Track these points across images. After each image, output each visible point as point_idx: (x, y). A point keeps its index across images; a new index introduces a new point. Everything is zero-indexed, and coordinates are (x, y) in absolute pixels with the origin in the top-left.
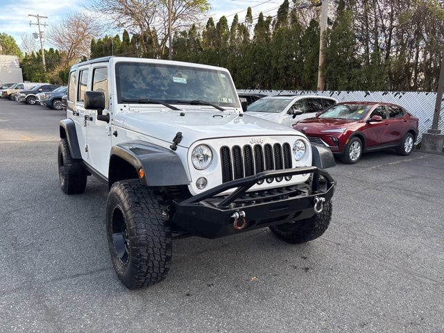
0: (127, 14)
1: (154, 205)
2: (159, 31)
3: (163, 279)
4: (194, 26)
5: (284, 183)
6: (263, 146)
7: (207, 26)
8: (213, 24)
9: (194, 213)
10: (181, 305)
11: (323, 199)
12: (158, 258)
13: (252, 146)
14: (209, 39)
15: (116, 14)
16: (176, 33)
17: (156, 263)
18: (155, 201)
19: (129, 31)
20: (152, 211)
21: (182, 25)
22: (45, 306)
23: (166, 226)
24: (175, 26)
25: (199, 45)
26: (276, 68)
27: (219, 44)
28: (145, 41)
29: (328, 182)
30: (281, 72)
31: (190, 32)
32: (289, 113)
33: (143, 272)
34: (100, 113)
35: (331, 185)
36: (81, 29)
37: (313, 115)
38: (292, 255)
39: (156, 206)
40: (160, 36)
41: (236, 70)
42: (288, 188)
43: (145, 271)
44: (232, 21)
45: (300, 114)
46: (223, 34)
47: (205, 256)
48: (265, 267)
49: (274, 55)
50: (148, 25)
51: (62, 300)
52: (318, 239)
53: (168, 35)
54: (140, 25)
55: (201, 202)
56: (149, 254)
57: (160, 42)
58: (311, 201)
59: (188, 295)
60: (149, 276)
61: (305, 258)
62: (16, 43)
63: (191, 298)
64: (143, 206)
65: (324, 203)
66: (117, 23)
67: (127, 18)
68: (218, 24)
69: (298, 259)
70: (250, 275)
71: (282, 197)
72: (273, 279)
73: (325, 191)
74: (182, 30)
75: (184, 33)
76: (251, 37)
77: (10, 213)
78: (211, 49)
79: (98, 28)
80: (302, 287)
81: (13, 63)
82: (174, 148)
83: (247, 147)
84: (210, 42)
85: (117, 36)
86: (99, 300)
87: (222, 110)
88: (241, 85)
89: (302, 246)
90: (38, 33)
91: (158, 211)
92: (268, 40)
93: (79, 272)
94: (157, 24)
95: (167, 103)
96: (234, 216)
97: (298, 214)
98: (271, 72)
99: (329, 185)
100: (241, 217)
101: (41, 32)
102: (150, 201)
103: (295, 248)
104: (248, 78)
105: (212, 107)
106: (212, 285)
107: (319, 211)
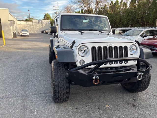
0: (83, 3)
1: (63, 70)
2: (93, 8)
3: (66, 101)
4: (105, 5)
5: (123, 64)
6: (113, 47)
7: (111, 4)
8: (113, 4)
9: (75, 75)
10: (72, 113)
11: (142, 74)
12: (63, 92)
13: (108, 47)
14: (111, 9)
15: (79, 4)
16: (99, 8)
17: (62, 94)
18: (64, 68)
19: (83, 9)
20: (62, 72)
21: (101, 5)
22: (24, 104)
23: (67, 79)
24: (99, 5)
25: (108, 12)
26: (137, 19)
27: (115, 11)
28: (88, 12)
29: (147, 65)
30: (140, 20)
31: (104, 8)
32: (141, 36)
33: (57, 97)
34: (55, 34)
35: (149, 67)
36: (69, 10)
37: (152, 37)
38: (129, 97)
39: (64, 70)
40: (94, 10)
41: (121, 20)
42: (125, 67)
43: (58, 96)
44: (120, 1)
45: (146, 36)
46: (117, 7)
47: (89, 93)
48: (114, 102)
49: (137, 13)
50: (89, 6)
51: (31, 103)
52: (144, 92)
53: (96, 10)
54: (87, 7)
55: (79, 70)
56: (59, 90)
57: (93, 12)
58: (135, 74)
59: (76, 109)
60: (59, 99)
61: (135, 100)
62: (50, 16)
63: (77, 110)
64: (59, 70)
65: (143, 75)
66: (79, 6)
67: (83, 4)
68: (115, 3)
69: (131, 100)
70: (106, 104)
71: (122, 71)
72: (116, 107)
73: (145, 70)
74: (101, 7)
75: (102, 8)
76: (128, 7)
77: (31, 69)
78: (111, 13)
79: (73, 9)
80: (129, 114)
81: (49, 22)
82: (72, 47)
83: (105, 47)
84: (111, 10)
85: (79, 11)
86: (43, 105)
87: (102, 32)
88: (123, 26)
89: (135, 94)
90: (56, 12)
91: (64, 73)
92: (135, 7)
93: (41, 93)
94: (93, 6)
95: (79, 30)
96: (93, 78)
97: (129, 79)
98: (136, 20)
99: (147, 67)
100: (96, 79)
101: (57, 12)
102: (62, 69)
103: (131, 94)
104: (126, 23)
105: (98, 32)
106: (88, 106)
107: (140, 79)
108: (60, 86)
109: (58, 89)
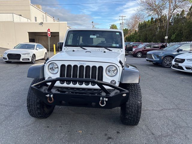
6: (85, 66)
11: (106, 99)
31: (181, 14)
50: (161, 13)
54: (158, 14)
75: (177, 15)
82: (45, 63)
83: (75, 66)
85: (149, 20)
90: (122, 23)
96: (47, 95)
106: (61, 127)
107: (102, 106)
108: (31, 101)
109: (29, 103)
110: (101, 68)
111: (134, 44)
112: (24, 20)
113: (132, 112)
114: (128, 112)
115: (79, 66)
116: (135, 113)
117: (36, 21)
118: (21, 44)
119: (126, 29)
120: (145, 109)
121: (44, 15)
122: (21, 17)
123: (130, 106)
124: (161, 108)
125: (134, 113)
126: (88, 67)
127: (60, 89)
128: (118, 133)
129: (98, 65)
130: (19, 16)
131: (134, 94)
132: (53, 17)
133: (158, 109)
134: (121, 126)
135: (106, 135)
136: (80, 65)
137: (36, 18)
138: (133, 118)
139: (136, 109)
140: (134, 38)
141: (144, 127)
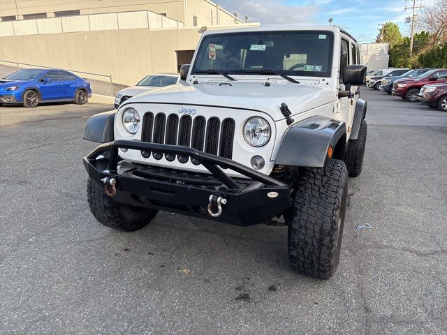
6: (193, 118)
96: (103, 180)
101: (414, 15)
106: (152, 255)
107: (213, 215)
110: (229, 123)
111: (436, 72)
112: (170, 24)
113: (306, 243)
114: (296, 241)
115: (180, 116)
116: (313, 246)
117: (195, 24)
118: (151, 77)
119: (423, 32)
120: (385, 243)
121: (214, 9)
122: (163, 17)
123: (301, 227)
124: (433, 248)
125: (310, 246)
126: (200, 119)
127: (139, 169)
128: (272, 289)
129: (222, 115)
130: (160, 16)
131: (318, 196)
132: (235, 15)
133: (423, 250)
134: (289, 276)
135: (238, 289)
136: (183, 114)
137: (195, 18)
138: (308, 258)
139: (317, 235)
140: (442, 58)
141: (351, 288)
